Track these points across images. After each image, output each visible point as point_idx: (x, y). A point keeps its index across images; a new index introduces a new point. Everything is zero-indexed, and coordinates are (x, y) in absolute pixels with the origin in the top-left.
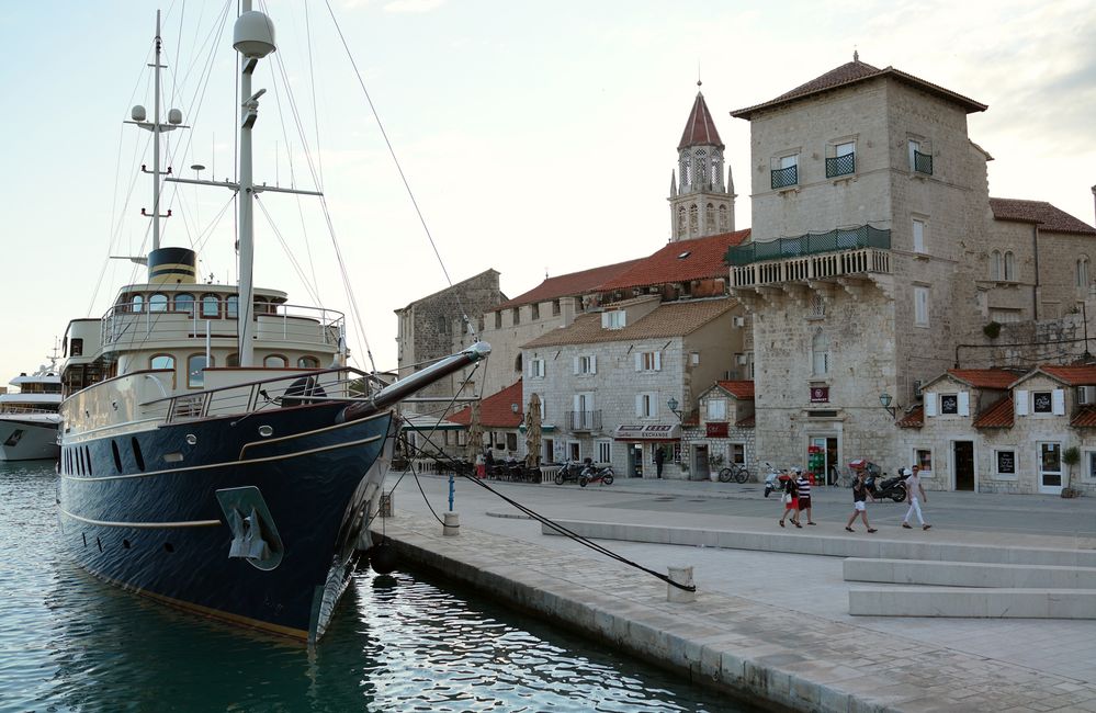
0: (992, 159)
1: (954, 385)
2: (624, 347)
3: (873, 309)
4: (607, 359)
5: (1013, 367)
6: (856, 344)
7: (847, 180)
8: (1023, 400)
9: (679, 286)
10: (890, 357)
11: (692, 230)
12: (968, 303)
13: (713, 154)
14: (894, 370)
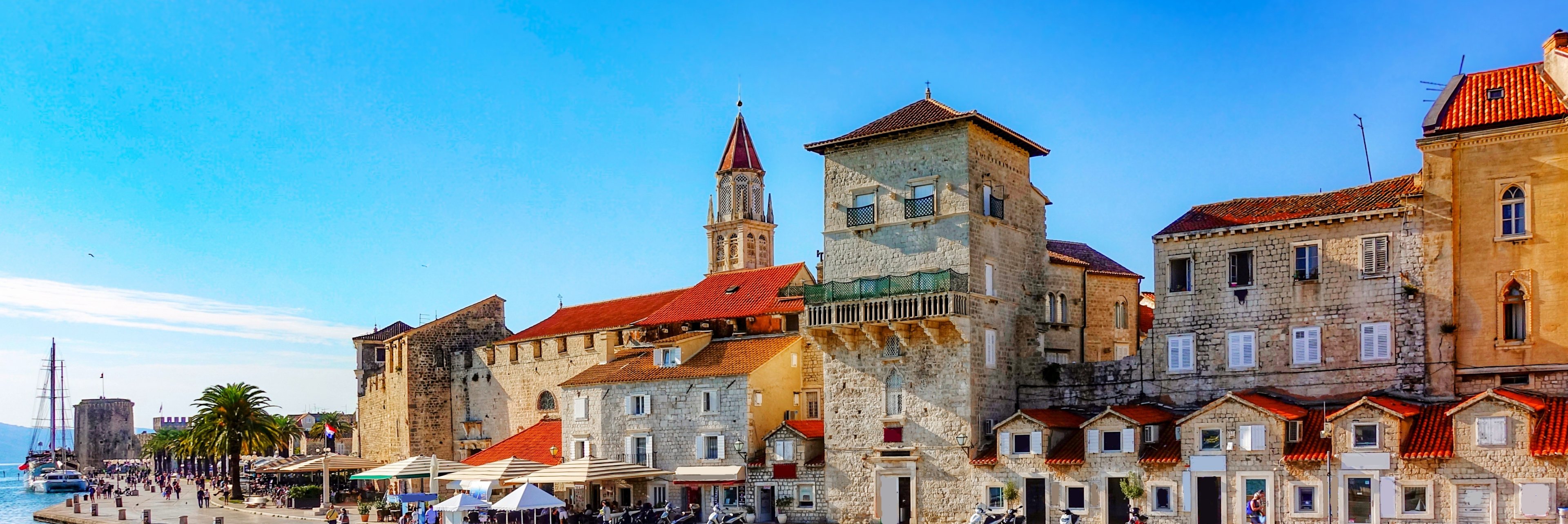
0: (1051, 203)
1: (1028, 425)
2: (683, 386)
3: (949, 351)
4: (664, 398)
5: (1071, 406)
6: (931, 385)
7: (925, 223)
8: (1093, 439)
9: (732, 323)
10: (964, 398)
11: (732, 262)
12: (1029, 344)
13: (755, 181)
14: (969, 410)
